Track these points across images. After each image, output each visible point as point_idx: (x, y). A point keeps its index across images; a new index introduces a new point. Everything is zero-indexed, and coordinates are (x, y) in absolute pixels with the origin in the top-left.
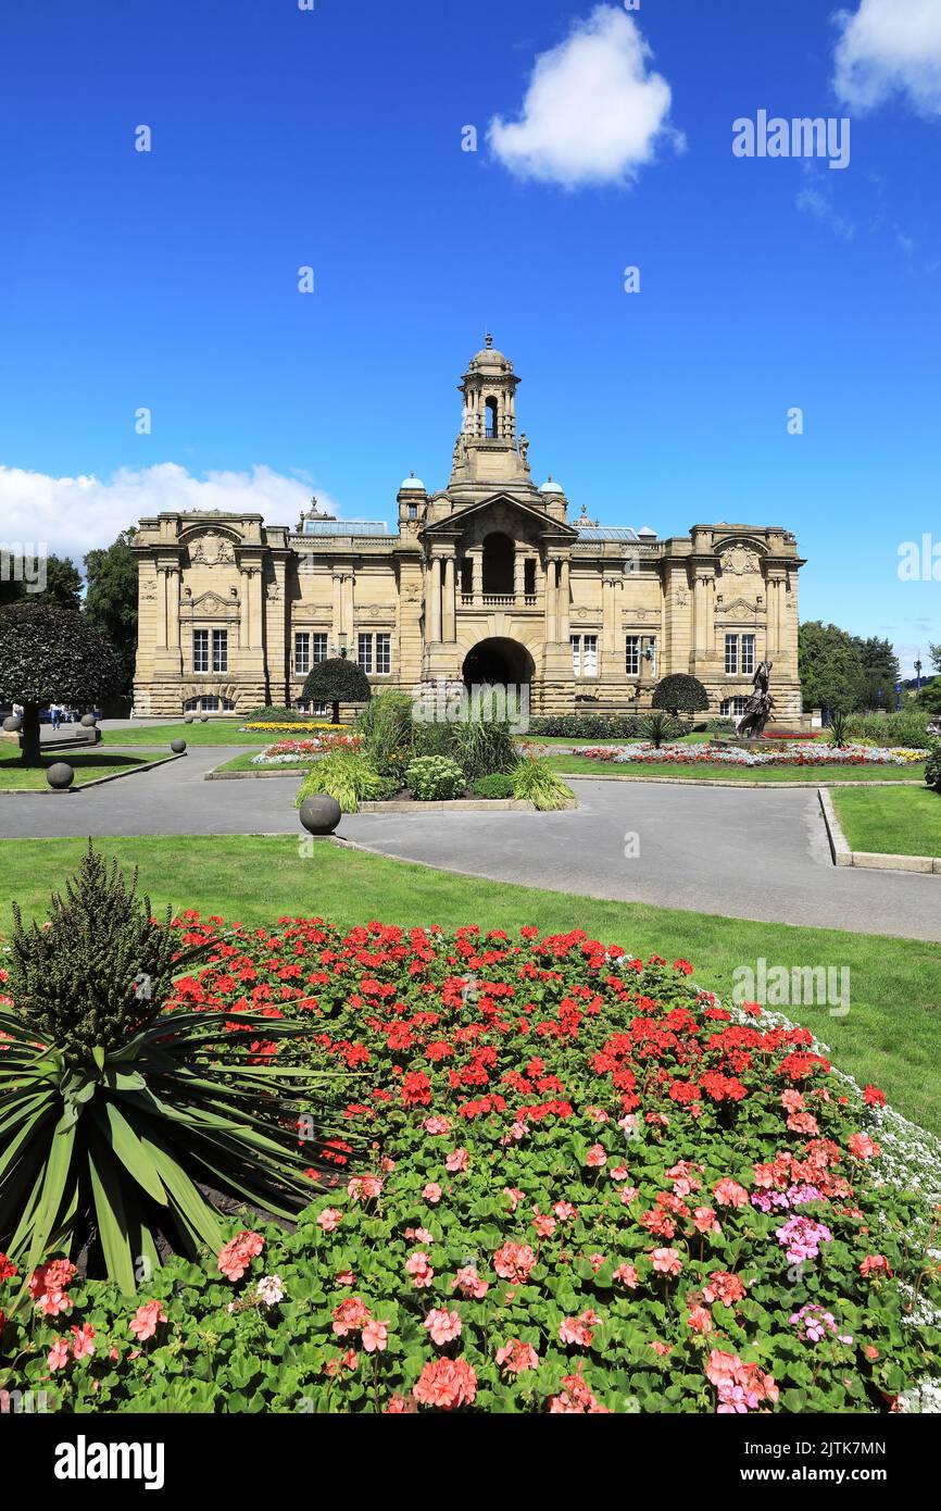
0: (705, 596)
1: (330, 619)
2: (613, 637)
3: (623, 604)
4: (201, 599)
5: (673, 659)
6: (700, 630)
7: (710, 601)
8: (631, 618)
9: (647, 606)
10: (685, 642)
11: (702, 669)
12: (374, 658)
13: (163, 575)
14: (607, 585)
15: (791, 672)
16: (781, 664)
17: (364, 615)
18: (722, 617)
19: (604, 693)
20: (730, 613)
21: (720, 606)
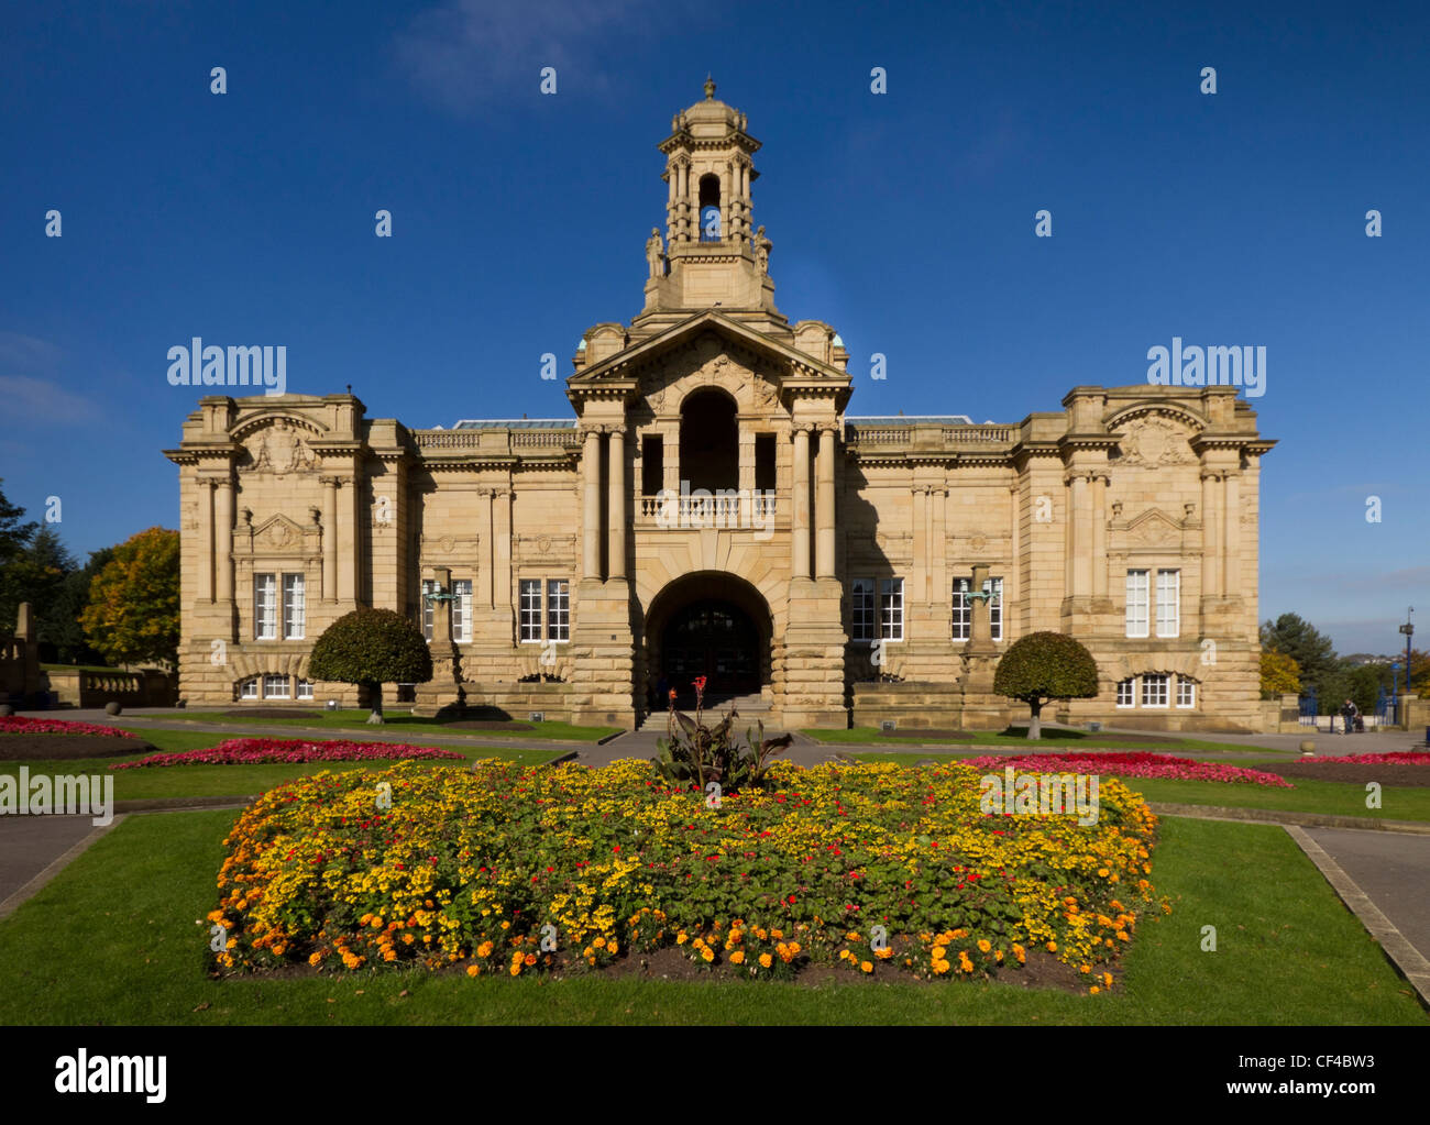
0: (1090, 507)
1: (475, 558)
2: (928, 579)
3: (950, 527)
4: (266, 527)
5: (1032, 613)
6: (1081, 565)
7: (1100, 514)
8: (960, 549)
9: (987, 528)
10: (1052, 585)
11: (1085, 626)
12: (544, 618)
13: (206, 490)
14: (920, 496)
15: (1247, 631)
16: (1230, 617)
17: (527, 551)
18: (1120, 540)
19: (917, 669)
20: (1136, 533)
21: (1117, 522)
